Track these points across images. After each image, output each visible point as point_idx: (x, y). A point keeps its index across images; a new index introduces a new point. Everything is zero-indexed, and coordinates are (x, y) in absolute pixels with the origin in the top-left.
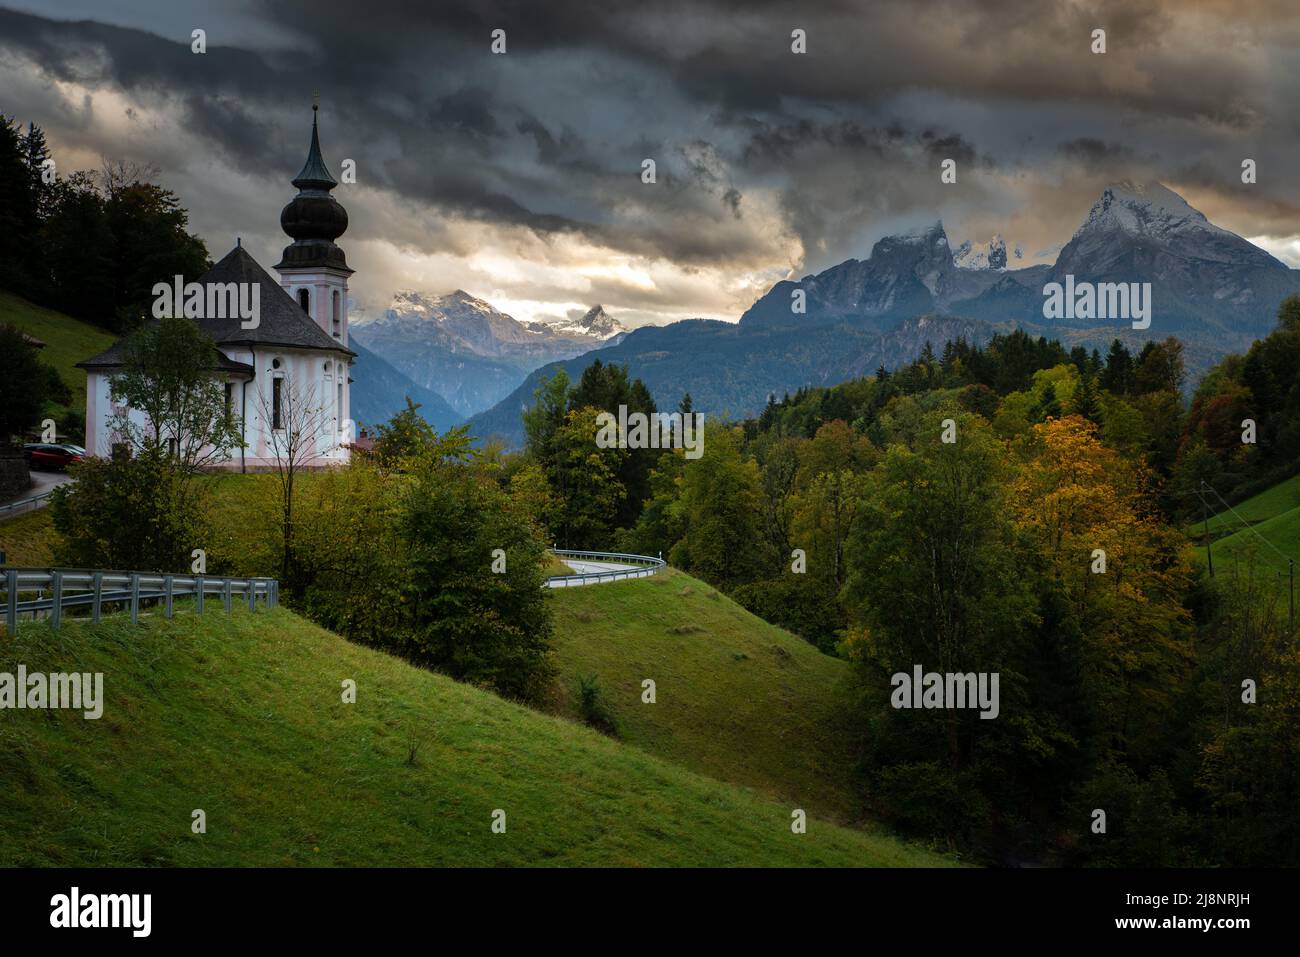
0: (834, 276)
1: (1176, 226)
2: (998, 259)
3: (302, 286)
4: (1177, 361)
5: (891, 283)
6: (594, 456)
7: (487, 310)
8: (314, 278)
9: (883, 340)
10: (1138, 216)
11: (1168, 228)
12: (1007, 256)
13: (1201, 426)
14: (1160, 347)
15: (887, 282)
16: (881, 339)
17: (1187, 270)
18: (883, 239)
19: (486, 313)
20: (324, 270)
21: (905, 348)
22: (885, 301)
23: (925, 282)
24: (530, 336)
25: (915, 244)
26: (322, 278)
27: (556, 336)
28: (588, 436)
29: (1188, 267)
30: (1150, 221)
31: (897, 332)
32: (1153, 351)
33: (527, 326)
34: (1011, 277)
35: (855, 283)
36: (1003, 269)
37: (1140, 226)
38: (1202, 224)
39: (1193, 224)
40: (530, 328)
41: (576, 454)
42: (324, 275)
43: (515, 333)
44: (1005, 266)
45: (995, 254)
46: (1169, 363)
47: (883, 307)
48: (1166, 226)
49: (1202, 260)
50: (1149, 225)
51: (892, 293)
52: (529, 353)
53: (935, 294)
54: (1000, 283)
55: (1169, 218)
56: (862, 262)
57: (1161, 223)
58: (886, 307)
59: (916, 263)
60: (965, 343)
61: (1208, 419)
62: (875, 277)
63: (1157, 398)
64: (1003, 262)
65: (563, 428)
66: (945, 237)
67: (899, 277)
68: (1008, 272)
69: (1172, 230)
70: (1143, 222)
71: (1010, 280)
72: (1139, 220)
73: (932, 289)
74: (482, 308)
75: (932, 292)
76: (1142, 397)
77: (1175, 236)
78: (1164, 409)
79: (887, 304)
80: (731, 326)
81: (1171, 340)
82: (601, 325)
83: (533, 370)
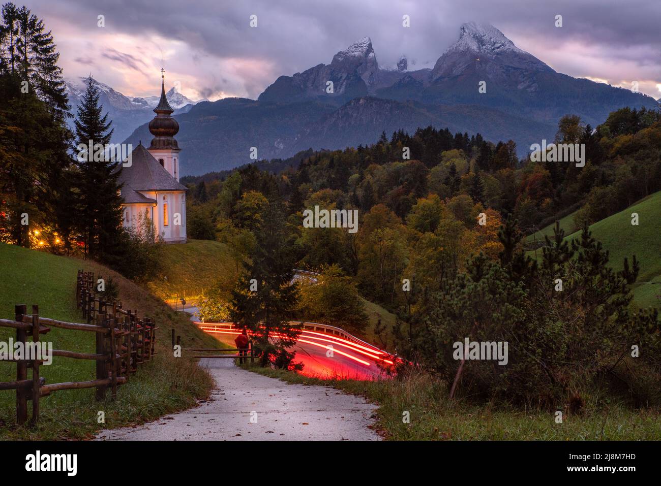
0: (312, 73)
1: (498, 48)
2: (403, 65)
3: (161, 158)
4: (513, 152)
5: (343, 78)
6: (257, 215)
7: (108, 90)
8: (166, 154)
9: (340, 111)
10: (478, 42)
11: (494, 49)
12: (408, 63)
13: (527, 189)
14: (505, 145)
15: (341, 77)
16: (338, 110)
17: (504, 73)
18: (339, 53)
19: (107, 92)
20: (171, 150)
21: (352, 116)
22: (340, 88)
23: (362, 78)
24: (134, 106)
25: (357, 56)
26: (170, 154)
27: (149, 106)
28: (254, 205)
29: (504, 71)
30: (484, 45)
31: (348, 106)
32: (502, 147)
33: (132, 100)
34: (409, 75)
35: (323, 78)
36: (405, 71)
37: (479, 48)
38: (512, 47)
39: (507, 47)
40: (134, 101)
41: (248, 214)
42: (170, 153)
43: (125, 104)
44: (406, 69)
45: (401, 62)
46: (509, 152)
47: (339, 91)
48: (493, 48)
49: (511, 67)
50: (484, 47)
51: (344, 83)
52: (133, 115)
53: (368, 85)
54: (404, 78)
55: (495, 43)
56: (327, 66)
57: (490, 46)
58: (341, 92)
59: (358, 66)
60: (403, 132)
61: (530, 186)
62: (335, 74)
63: (505, 172)
64: (405, 67)
65: (240, 201)
66: (373, 52)
67: (348, 74)
68: (408, 72)
69: (496, 50)
70: (481, 46)
71: (410, 77)
72: (479, 44)
73: (367, 82)
74: (104, 89)
75: (366, 83)
76: (498, 172)
77: (498, 54)
78: (508, 177)
79: (341, 90)
80: (254, 101)
81: (510, 141)
82: (176, 100)
83: (138, 127)
